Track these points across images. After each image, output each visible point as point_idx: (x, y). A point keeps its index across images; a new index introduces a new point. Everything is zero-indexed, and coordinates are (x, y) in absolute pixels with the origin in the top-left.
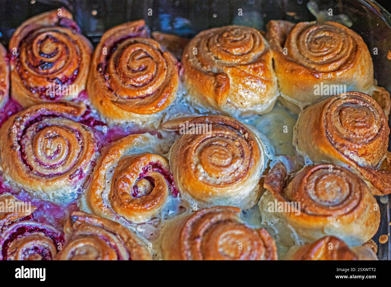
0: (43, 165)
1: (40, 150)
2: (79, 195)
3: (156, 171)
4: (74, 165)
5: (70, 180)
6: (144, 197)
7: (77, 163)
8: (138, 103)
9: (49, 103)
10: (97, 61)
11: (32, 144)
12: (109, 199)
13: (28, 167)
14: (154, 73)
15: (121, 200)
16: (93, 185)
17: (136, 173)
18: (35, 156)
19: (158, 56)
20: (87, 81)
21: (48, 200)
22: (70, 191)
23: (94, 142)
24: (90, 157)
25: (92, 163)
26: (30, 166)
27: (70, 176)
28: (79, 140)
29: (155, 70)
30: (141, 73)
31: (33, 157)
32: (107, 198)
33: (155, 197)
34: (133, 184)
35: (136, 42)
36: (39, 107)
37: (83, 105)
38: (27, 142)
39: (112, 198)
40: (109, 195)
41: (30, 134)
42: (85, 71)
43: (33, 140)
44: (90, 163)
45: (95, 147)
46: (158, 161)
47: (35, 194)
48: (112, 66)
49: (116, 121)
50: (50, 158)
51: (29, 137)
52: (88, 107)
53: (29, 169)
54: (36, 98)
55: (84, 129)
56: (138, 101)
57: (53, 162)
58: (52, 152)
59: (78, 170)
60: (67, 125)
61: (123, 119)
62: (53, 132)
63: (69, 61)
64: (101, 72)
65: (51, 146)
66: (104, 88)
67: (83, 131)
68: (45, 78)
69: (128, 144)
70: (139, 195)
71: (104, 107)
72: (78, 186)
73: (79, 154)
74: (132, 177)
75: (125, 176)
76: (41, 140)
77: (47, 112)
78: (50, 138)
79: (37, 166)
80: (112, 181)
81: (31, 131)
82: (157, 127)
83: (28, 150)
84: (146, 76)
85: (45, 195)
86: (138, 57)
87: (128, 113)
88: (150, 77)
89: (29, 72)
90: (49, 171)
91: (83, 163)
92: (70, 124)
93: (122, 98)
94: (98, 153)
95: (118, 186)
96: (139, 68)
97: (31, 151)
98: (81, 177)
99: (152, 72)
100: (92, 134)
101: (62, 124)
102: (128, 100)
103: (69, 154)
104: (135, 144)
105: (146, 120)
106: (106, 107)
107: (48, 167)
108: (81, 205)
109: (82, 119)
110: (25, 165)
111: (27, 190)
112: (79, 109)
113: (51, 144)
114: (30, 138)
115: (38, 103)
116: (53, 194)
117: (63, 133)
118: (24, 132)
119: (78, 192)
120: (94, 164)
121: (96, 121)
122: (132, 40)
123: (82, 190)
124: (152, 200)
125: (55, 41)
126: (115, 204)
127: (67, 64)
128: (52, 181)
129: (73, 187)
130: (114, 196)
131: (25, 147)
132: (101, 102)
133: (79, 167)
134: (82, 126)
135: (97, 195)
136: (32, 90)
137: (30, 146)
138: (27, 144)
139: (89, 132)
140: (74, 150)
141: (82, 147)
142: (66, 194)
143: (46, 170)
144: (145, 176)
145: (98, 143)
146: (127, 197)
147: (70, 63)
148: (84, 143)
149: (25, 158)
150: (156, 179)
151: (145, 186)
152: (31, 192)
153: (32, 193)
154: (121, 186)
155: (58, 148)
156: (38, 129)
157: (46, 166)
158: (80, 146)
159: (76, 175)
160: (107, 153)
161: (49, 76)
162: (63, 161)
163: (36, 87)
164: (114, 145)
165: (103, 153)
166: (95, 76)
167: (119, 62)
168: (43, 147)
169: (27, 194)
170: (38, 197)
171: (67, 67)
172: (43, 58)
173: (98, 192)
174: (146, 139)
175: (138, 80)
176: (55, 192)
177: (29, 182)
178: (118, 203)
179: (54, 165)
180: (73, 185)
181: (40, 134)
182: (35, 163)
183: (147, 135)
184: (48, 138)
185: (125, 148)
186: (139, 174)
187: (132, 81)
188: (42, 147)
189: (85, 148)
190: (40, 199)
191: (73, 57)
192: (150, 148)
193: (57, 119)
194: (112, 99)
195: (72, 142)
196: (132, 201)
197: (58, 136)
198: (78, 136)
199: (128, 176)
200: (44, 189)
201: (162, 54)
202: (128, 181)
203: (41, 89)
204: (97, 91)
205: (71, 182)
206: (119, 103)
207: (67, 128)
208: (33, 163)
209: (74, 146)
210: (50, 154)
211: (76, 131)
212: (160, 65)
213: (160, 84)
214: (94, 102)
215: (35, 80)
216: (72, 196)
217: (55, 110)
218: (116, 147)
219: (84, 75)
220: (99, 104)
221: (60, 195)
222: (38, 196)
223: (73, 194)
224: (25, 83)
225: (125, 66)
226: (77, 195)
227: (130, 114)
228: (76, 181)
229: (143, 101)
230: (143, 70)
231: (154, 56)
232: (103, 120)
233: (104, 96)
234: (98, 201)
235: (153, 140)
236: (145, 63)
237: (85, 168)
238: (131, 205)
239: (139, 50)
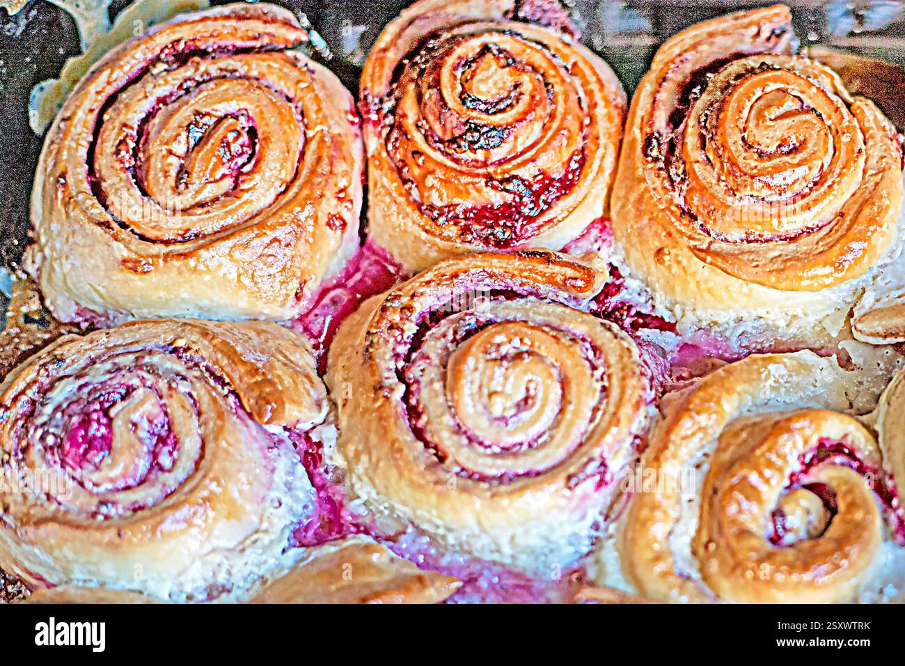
0: (481, 444)
1: (471, 395)
2: (595, 542)
3: (842, 464)
4: (581, 445)
5: (567, 492)
6: (807, 545)
7: (591, 438)
8: (776, 253)
9: (494, 254)
10: (641, 129)
11: (444, 377)
12: (694, 553)
13: (433, 451)
14: (827, 160)
15: (733, 554)
16: (640, 509)
17: (780, 470)
18: (454, 416)
19: (837, 109)
20: (610, 189)
21: (496, 557)
22: (568, 530)
23: (642, 374)
24: (630, 421)
25: (638, 441)
26: (436, 447)
27: (569, 478)
28: (594, 368)
29: (831, 151)
30: (787, 159)
31: (447, 420)
32: (687, 551)
33: (841, 543)
34: (771, 506)
35: (764, 68)
36: (462, 264)
37: (600, 265)
38: (425, 372)
39: (701, 551)
40: (695, 540)
41: (433, 346)
42: (603, 158)
43: (445, 367)
44: (630, 439)
45: (644, 389)
46: (845, 436)
47: (451, 539)
48: (692, 140)
49: (706, 315)
50: (503, 419)
51: (432, 355)
52: (614, 271)
53: (435, 459)
54: (449, 239)
55: (608, 334)
56: (779, 249)
57: (511, 434)
58: (509, 404)
59: (591, 460)
60: (556, 322)
61: (727, 309)
62: (510, 341)
63: (555, 125)
64: (656, 160)
65: (504, 386)
66: (668, 208)
67: (604, 338)
68: (478, 175)
69: (749, 381)
70: (789, 538)
71: (669, 268)
72: (594, 514)
73: (595, 410)
74: (767, 481)
75: (745, 478)
76: (473, 365)
77: (488, 281)
78: (504, 358)
79: (461, 446)
80: (703, 494)
81: (438, 339)
82: (834, 335)
83: (430, 396)
84: (801, 171)
85: (485, 540)
86: (775, 112)
87: (745, 289)
88: (815, 173)
89: (428, 157)
90: (499, 462)
91: (608, 438)
92: (562, 319)
93: (726, 241)
94: (653, 410)
95: (723, 508)
96: (780, 146)
97: (441, 399)
98: (601, 484)
99: (820, 158)
100: (635, 351)
101: (539, 319)
102: (746, 246)
103: (562, 411)
104: (771, 382)
105: (799, 312)
106: (675, 269)
107: (497, 449)
108: (601, 572)
109: (594, 306)
110: (420, 445)
111: (425, 527)
112: (589, 275)
113: (506, 378)
114: (436, 361)
115: (458, 256)
116: (513, 538)
117: (545, 347)
118: (417, 342)
119: (594, 533)
120: (641, 444)
121: (639, 314)
122: (752, 62)
123: (603, 525)
124: (833, 552)
125: (510, 61)
126: (714, 566)
127: (550, 133)
128: (511, 493)
129: (577, 515)
130: (710, 541)
131: (419, 389)
132: (659, 251)
133: (596, 452)
134: (603, 324)
135: (655, 540)
136: (435, 214)
137: (438, 386)
138: (424, 380)
139: (625, 344)
140: (579, 396)
141: (604, 389)
142: (553, 537)
143: (489, 461)
144: (806, 480)
145: (652, 379)
146: (754, 542)
147: (557, 132)
148: (609, 377)
149: (421, 424)
150: (844, 488)
151: (808, 512)
152: (441, 531)
153: (444, 537)
154: (732, 509)
155: (528, 390)
156: (461, 333)
157: (489, 447)
158: (598, 386)
159: (588, 477)
160: (684, 409)
161: (491, 170)
162: (544, 433)
163: (452, 206)
164: (705, 386)
165: (668, 411)
166: (640, 172)
167: (717, 127)
168: (480, 387)
169: (426, 539)
170: (462, 548)
171: (549, 143)
172: (474, 114)
173: (658, 530)
174: (804, 367)
175: (778, 180)
176: (519, 531)
177: (433, 498)
178: (723, 563)
179: (514, 445)
180: (576, 508)
181: (470, 347)
182: (455, 438)
183: (806, 355)
184: (495, 360)
185: (739, 394)
186: (787, 472)
187: (757, 185)
188: (476, 387)
189: (615, 393)
190: (467, 557)
191: (566, 113)
192: (815, 398)
193: (522, 301)
194: (692, 243)
195: (571, 374)
196: (769, 557)
197: (529, 353)
198: (591, 354)
199: (754, 478)
200: (485, 522)
201: (848, 105)
202: (753, 494)
203: (465, 212)
204: (645, 221)
205: (570, 499)
206: (716, 254)
207: (556, 332)
208: (447, 440)
209: (578, 385)
210: (504, 409)
211: (584, 340)
212: (845, 139)
213: (847, 196)
214: (635, 254)
215: (446, 182)
216: (571, 544)
217: (513, 276)
218: (711, 390)
219: (601, 169)
220: (652, 260)
221: (534, 541)
222: (461, 545)
223: (574, 539)
224: (415, 194)
225: (734, 138)
226: (587, 542)
227: (750, 291)
228: (585, 497)
229: (793, 246)
230: (795, 150)
231: (823, 109)
232: (662, 312)
233: (669, 234)
234: (658, 558)
235: (825, 373)
236: (797, 128)
237: (616, 453)
238: (767, 568)
239: (779, 89)
